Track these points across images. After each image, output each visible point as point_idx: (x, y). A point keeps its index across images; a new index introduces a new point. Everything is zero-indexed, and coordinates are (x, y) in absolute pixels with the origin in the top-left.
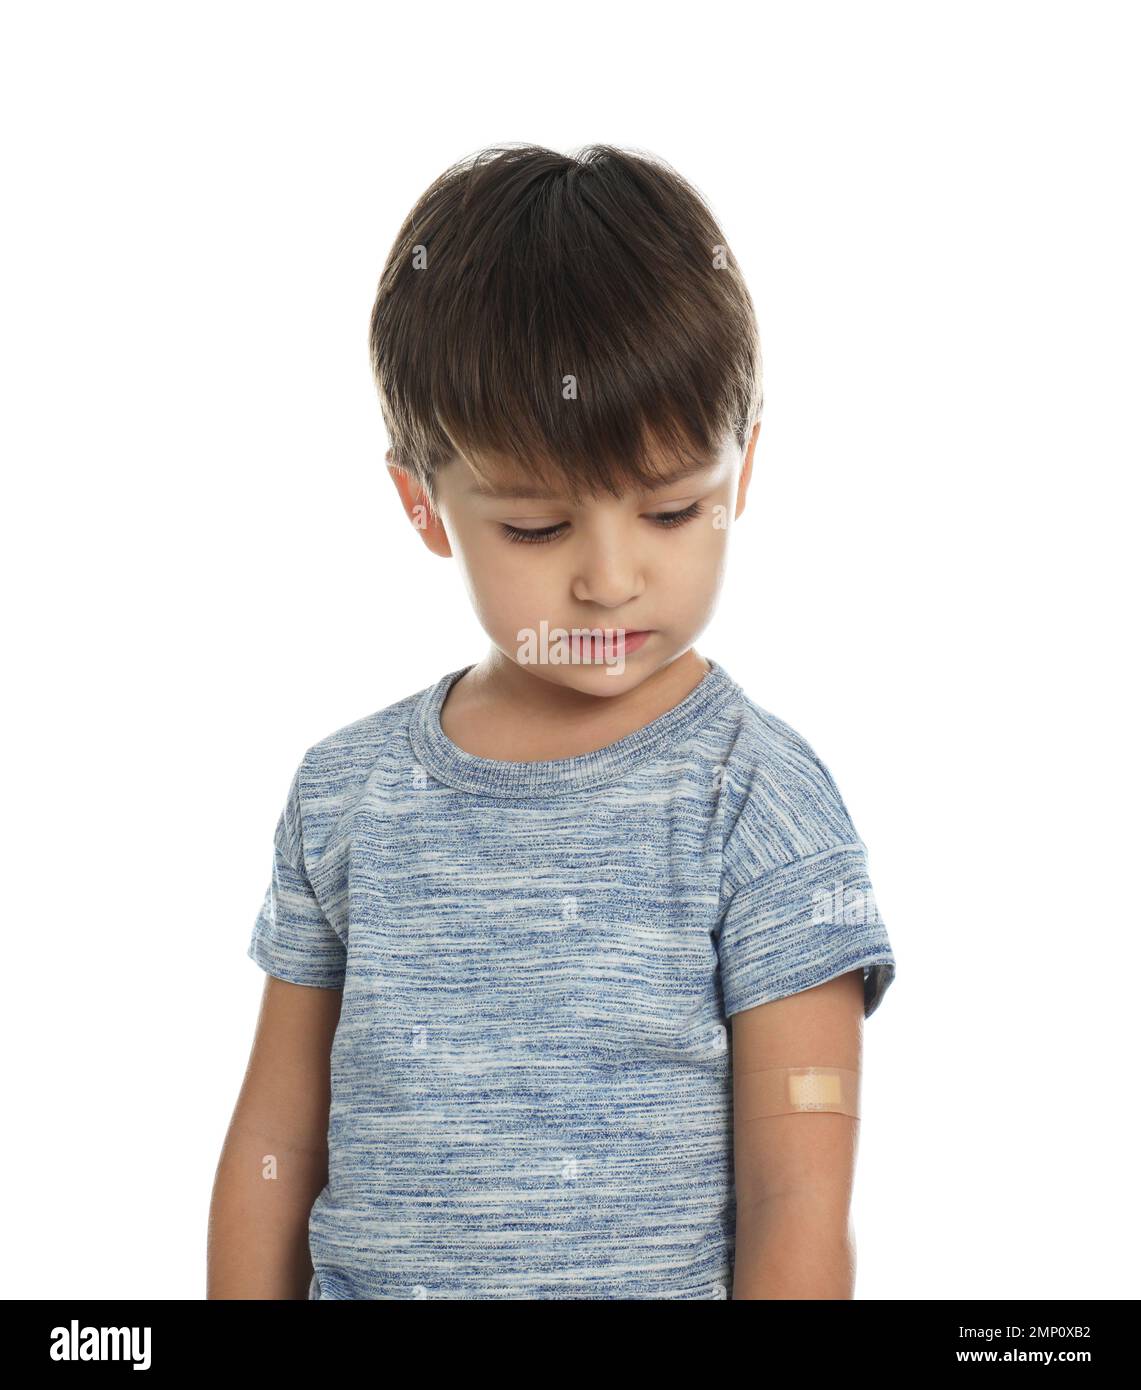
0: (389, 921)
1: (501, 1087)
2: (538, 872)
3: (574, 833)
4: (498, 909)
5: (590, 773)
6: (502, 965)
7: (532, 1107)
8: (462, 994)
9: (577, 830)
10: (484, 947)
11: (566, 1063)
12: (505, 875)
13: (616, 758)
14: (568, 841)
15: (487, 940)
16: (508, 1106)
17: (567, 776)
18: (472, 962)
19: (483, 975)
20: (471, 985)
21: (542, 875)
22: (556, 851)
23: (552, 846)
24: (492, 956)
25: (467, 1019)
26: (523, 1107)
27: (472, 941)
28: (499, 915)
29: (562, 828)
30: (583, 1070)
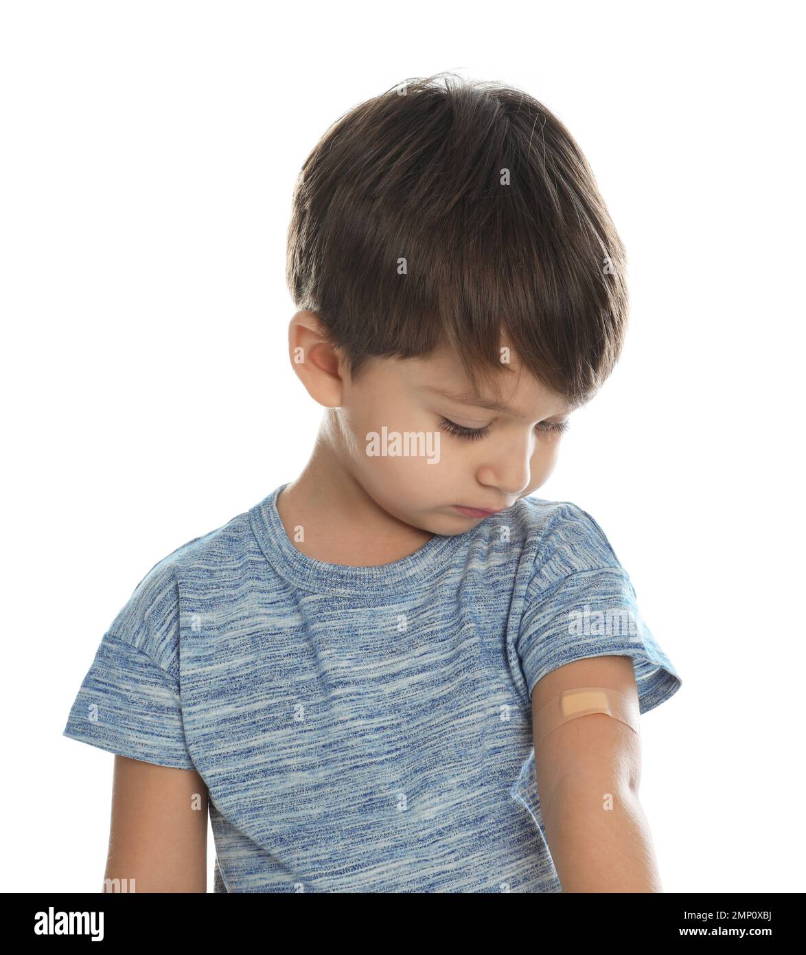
0: (310, 717)
1: (450, 823)
2: (417, 652)
3: (434, 613)
4: (394, 689)
5: (426, 567)
6: (414, 731)
7: (475, 831)
8: (388, 764)
9: (435, 610)
10: (393, 722)
11: (484, 789)
12: (390, 662)
13: (438, 550)
14: (432, 620)
15: (393, 716)
16: (460, 836)
17: (410, 573)
18: (388, 736)
19: (402, 744)
20: (394, 755)
21: (423, 652)
22: (425, 632)
23: (421, 629)
24: (404, 727)
25: (403, 782)
26: (470, 833)
27: (382, 719)
28: (395, 694)
29: (422, 613)
30: (497, 791)
